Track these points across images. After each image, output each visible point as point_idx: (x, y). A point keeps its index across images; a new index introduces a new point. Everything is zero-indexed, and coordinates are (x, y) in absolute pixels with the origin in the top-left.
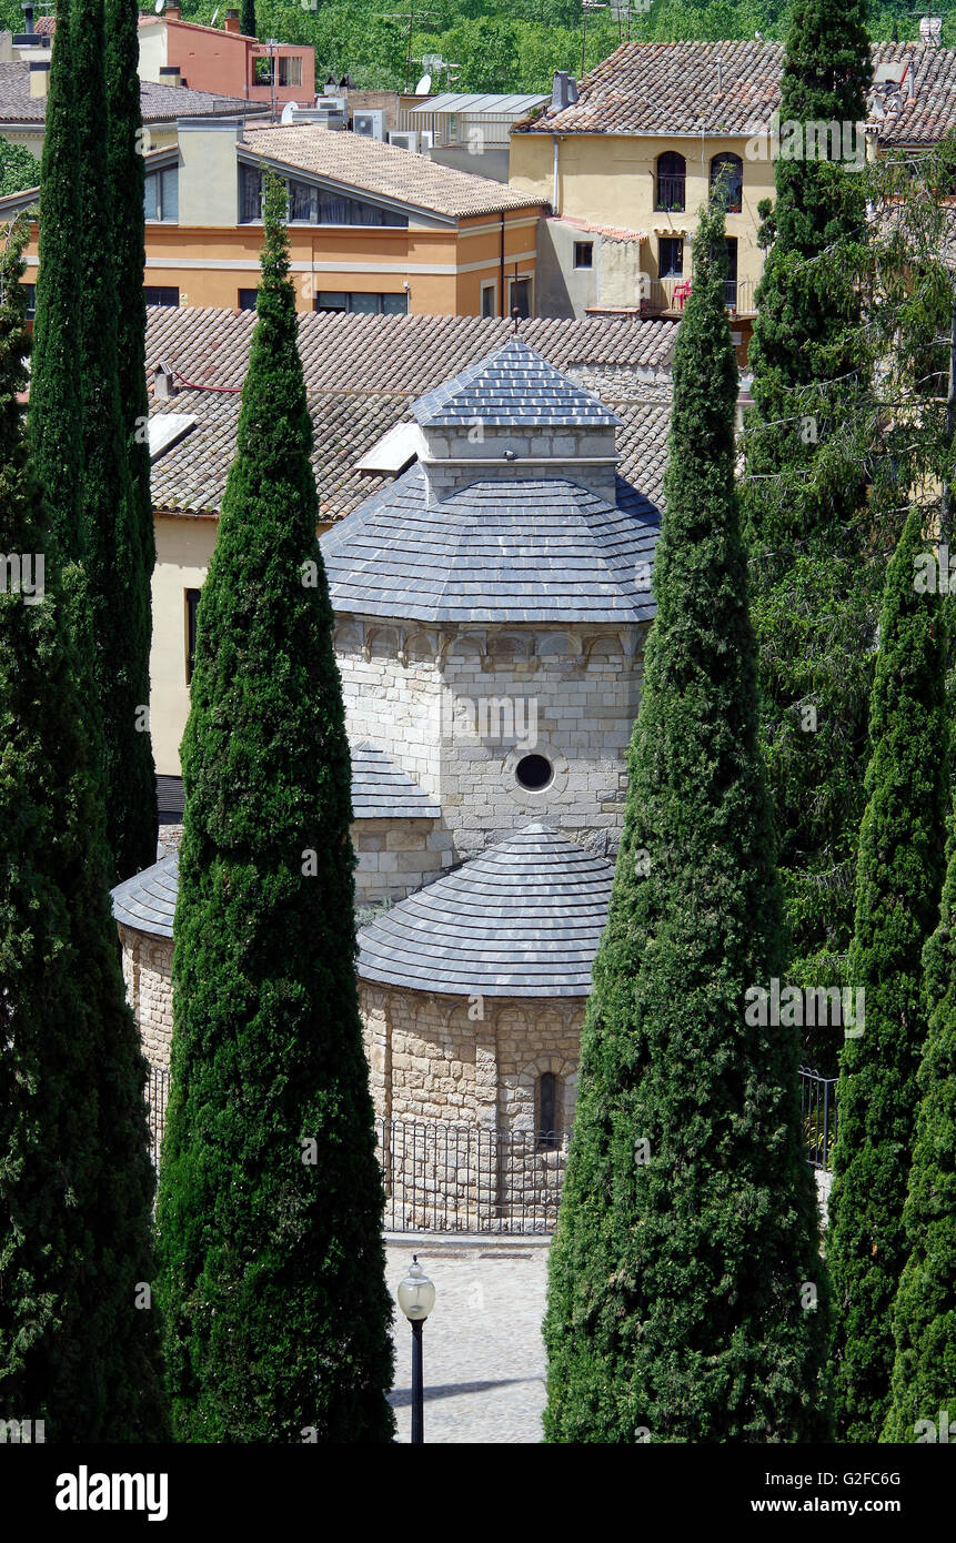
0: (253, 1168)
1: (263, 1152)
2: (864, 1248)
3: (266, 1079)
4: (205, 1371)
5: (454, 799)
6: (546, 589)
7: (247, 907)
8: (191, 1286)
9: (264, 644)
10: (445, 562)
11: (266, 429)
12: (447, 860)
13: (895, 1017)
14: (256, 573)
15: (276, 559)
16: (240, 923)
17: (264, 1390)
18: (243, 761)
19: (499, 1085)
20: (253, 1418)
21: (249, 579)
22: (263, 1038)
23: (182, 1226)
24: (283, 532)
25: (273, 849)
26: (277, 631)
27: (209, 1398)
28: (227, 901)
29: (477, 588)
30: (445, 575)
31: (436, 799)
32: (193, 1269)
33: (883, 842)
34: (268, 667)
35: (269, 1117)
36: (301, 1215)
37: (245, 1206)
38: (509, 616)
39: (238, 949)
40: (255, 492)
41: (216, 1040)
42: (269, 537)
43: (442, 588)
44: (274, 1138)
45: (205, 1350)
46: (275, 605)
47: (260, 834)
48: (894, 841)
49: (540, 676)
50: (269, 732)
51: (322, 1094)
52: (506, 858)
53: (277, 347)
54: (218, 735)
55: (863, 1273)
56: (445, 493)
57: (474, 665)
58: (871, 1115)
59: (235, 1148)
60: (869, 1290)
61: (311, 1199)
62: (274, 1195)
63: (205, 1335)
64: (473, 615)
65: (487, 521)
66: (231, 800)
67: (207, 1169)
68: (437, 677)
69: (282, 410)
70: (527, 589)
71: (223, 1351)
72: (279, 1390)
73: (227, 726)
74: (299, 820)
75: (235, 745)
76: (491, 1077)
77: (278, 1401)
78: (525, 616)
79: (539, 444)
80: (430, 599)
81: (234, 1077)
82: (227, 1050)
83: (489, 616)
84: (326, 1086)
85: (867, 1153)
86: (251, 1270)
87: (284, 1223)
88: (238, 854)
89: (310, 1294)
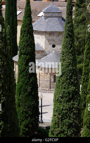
0: (26, 84)
1: (27, 83)
2: (84, 93)
3: (27, 76)
4: (21, 104)
5: (46, 49)
6: (55, 28)
7: (25, 59)
8: (20, 96)
9: (27, 34)
10: (45, 25)
11: (27, 12)
12: (45, 55)
13: (87, 70)
14: (26, 27)
15: (28, 25)
16: (24, 61)
17: (26, 106)
18: (25, 45)
19: (50, 76)
20: (25, 109)
22: (27, 72)
23: (19, 90)
24: (29, 22)
25: (28, 53)
26: (28, 32)
27: (21, 107)
28: (23, 59)
29: (48, 28)
31: (44, 49)
32: (20, 94)
33: (87, 53)
34: (27, 36)
35: (27, 80)
36: (30, 89)
37: (25, 88)
38: (51, 31)
39: (24, 63)
40: (26, 19)
41: (22, 72)
42: (27, 23)
43: (45, 28)
44: (28, 82)
45: (21, 102)
46: (28, 30)
47: (26, 52)
48: (88, 53)
49: (54, 37)
50: (27, 42)
51: (32, 77)
52: (51, 54)
53: (28, 4)
55: (84, 95)
56: (45, 19)
57: (48, 36)
58: (85, 80)
59: (24, 82)
60: (85, 97)
61: (31, 87)
62: (28, 87)
63: (21, 101)
64: (48, 31)
65: (49, 21)
66: (24, 49)
67: (21, 84)
68: (44, 37)
69: (29, 10)
70: (53, 28)
71: (23, 102)
72: (28, 106)
73: (23, 42)
74: (30, 51)
75: (24, 43)
76: (49, 76)
77: (28, 107)
78: (53, 31)
79: (54, 14)
81: (24, 76)
82: (23, 73)
83: (49, 31)
85: (85, 83)
86: (25, 94)
87: (29, 90)
88: (24, 54)
89: (31, 97)
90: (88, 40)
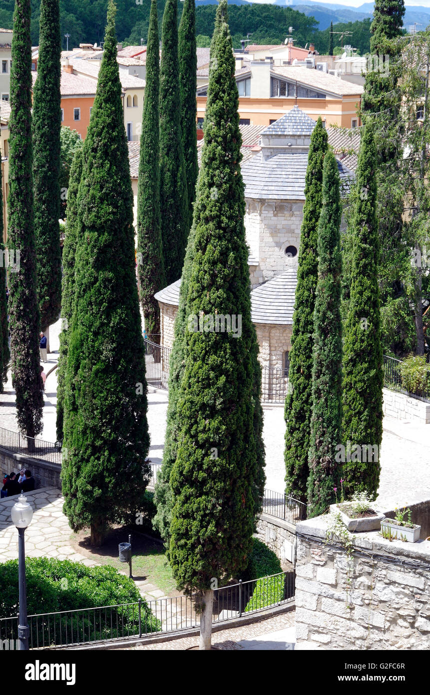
0: (96, 334)
1: (99, 329)
2: (298, 370)
3: (100, 304)
4: (79, 402)
5: (264, 260)
6: (297, 189)
7: (94, 246)
8: (76, 373)
9: (101, 158)
10: (264, 179)
11: (105, 86)
13: (309, 290)
14: (99, 134)
15: (106, 129)
16: (92, 251)
17: (97, 409)
18: (93, 197)
19: (270, 354)
20: (94, 418)
21: (97, 136)
22: (99, 290)
23: (74, 353)
24: (109, 120)
25: (103, 227)
26: (106, 153)
27: (80, 411)
28: (89, 244)
29: (273, 188)
30: (263, 184)
31: (257, 260)
32: (77, 368)
33: (306, 230)
34: (102, 165)
35: (101, 317)
36: (110, 350)
37: (93, 346)
38: (283, 197)
39: (91, 260)
40: (100, 108)
41: (84, 291)
42: (104, 122)
43: (261, 188)
44: (102, 324)
45: (79, 395)
46: (105, 145)
47: (99, 222)
48: (310, 230)
49: (293, 218)
50: (102, 187)
51: (119, 311)
52: (279, 280)
54: (86, 188)
55: (298, 379)
56: (267, 157)
57: (271, 214)
58: (301, 324)
59: (90, 326)
60: (299, 385)
61: (114, 345)
62: (102, 343)
63: (79, 390)
64: (270, 197)
65: (280, 166)
66: (90, 210)
67: (81, 334)
68: (258, 217)
70: (290, 189)
71: (85, 395)
72: (102, 408)
73: (89, 186)
74: (111, 217)
75: (91, 191)
76: (268, 351)
77: (101, 413)
78: (288, 197)
79: (300, 141)
80: (257, 191)
81: (90, 303)
82: (87, 295)
83: (276, 197)
84: (120, 308)
85: (300, 337)
86: (94, 368)
87: (105, 353)
88: (92, 228)
89: (114, 377)
90: (311, 184)
